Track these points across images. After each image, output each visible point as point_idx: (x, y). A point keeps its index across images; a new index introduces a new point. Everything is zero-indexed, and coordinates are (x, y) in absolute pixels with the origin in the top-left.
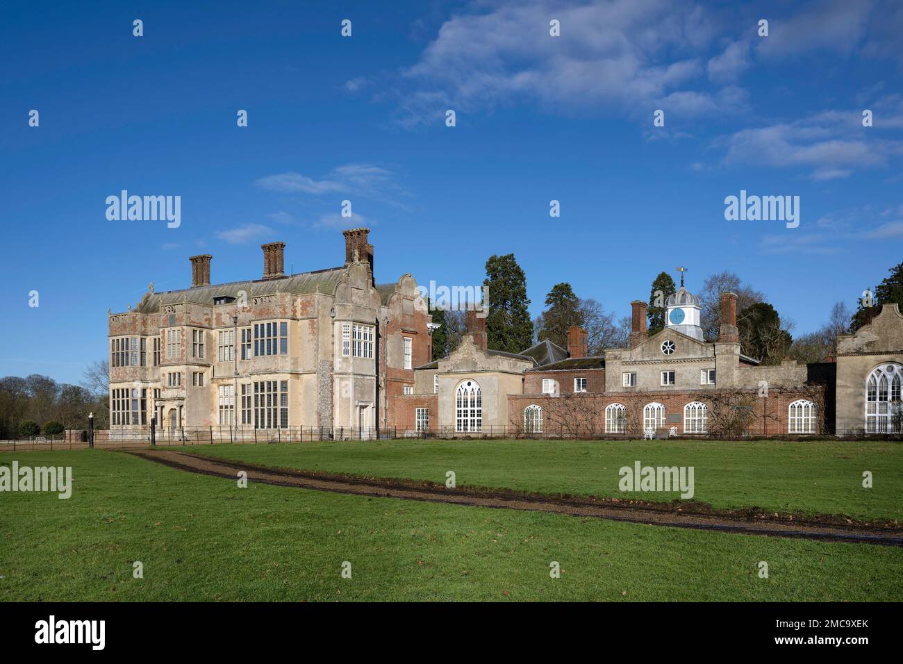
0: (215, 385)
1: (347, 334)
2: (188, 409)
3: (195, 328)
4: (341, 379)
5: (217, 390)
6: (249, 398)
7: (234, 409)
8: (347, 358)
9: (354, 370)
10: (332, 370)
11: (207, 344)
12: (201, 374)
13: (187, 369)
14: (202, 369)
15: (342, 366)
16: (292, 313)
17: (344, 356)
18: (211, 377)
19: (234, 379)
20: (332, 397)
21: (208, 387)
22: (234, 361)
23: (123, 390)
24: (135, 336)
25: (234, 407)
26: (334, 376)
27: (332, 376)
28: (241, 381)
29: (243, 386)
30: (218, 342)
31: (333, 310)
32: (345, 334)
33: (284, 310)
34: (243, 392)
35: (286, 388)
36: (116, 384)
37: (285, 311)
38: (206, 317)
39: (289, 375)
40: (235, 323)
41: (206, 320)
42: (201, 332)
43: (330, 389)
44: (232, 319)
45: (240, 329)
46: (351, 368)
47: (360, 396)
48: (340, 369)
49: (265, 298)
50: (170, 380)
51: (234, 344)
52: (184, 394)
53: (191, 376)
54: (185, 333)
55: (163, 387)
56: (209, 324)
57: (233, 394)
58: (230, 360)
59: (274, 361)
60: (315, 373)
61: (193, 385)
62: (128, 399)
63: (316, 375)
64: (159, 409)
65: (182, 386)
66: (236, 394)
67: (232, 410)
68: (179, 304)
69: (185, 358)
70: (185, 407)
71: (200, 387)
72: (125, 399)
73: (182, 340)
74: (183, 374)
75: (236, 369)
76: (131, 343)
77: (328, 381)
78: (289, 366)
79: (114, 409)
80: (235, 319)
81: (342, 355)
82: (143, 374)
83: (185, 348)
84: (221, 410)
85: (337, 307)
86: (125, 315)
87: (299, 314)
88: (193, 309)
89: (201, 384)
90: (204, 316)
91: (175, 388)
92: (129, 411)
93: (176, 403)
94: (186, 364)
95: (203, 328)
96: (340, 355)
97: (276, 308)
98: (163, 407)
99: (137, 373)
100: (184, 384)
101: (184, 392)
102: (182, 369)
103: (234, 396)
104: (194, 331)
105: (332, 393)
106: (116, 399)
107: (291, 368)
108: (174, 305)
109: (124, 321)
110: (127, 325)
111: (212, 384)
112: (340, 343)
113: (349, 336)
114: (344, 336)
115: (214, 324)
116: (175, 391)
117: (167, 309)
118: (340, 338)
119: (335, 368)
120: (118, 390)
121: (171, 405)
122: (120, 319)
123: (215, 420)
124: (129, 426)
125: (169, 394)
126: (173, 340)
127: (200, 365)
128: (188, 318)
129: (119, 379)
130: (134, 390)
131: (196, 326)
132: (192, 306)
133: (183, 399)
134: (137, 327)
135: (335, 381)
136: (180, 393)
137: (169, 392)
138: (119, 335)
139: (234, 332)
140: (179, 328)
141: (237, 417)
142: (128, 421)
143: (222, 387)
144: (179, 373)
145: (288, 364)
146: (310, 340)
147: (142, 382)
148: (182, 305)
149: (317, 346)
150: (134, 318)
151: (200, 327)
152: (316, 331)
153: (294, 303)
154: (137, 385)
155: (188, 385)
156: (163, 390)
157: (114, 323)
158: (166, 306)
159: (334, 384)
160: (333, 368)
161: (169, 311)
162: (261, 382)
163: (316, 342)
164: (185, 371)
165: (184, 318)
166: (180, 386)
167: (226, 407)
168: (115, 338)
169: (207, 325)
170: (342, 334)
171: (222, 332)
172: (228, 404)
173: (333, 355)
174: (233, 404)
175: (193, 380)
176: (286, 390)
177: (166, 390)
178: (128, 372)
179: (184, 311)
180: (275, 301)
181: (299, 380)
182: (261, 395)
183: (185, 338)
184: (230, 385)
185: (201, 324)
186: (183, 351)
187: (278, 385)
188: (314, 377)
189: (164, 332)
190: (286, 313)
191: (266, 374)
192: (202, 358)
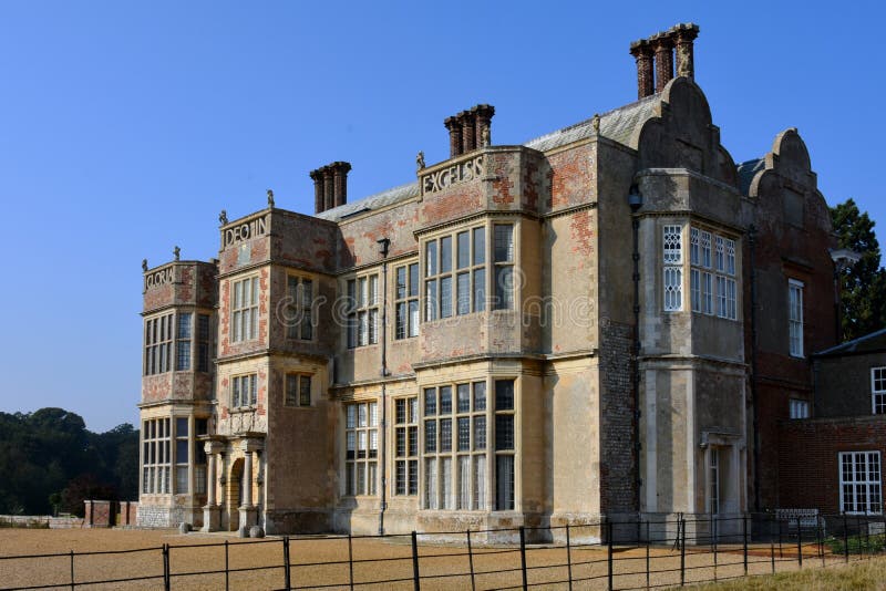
0: (339, 404)
1: (674, 251)
2: (272, 460)
3: (295, 273)
4: (661, 373)
5: (341, 414)
6: (413, 430)
7: (378, 460)
9: (695, 347)
10: (636, 348)
12: (307, 378)
13: (271, 364)
14: (306, 367)
15: (664, 337)
17: (667, 308)
18: (329, 384)
19: (380, 388)
20: (635, 423)
21: (322, 408)
22: (379, 346)
23: (161, 421)
24: (186, 310)
25: (379, 454)
26: (642, 366)
27: (634, 365)
28: (395, 391)
29: (400, 402)
30: (344, 304)
31: (635, 188)
32: (668, 251)
33: (505, 190)
34: (399, 419)
35: (511, 399)
36: (152, 410)
37: (506, 195)
38: (318, 247)
39: (519, 365)
40: (385, 253)
41: (319, 254)
42: (308, 281)
43: (631, 401)
44: (376, 245)
45: (393, 266)
46: (688, 342)
47: (710, 418)
48: (657, 344)
49: (453, 170)
50: (236, 392)
51: (378, 303)
52: (262, 424)
53: (281, 382)
54: (268, 282)
55: (224, 408)
56: (326, 263)
57: (376, 423)
58: (371, 342)
59: (476, 329)
60: (591, 356)
61: (287, 404)
62: (168, 439)
63: (595, 361)
64: (211, 460)
65: (260, 406)
66: (384, 423)
67: (373, 460)
68: (258, 218)
69: (267, 340)
70: (265, 455)
71: (302, 408)
72: (164, 439)
73: (262, 297)
74: (263, 376)
75: (384, 363)
76: (178, 323)
77: (623, 379)
78: (518, 342)
79: (146, 462)
80: (382, 245)
81: (662, 307)
82: (201, 387)
83: (267, 316)
84: (350, 461)
85: (645, 180)
86: (169, 268)
87: (544, 203)
88: (288, 228)
89: (307, 403)
90: (314, 245)
91: (246, 411)
92: (170, 464)
93: (244, 444)
94: (268, 355)
95: (312, 271)
96: (656, 308)
97: (484, 189)
98: (224, 455)
99: (188, 386)
100: (264, 401)
101: (264, 419)
102: (260, 366)
103: (380, 430)
104: (290, 277)
105: (635, 412)
106: (150, 440)
107: (522, 346)
108: (248, 223)
109: (167, 282)
110: (172, 288)
111: (331, 403)
112: (656, 274)
113: (679, 256)
114: (667, 256)
115: (338, 263)
116: (247, 418)
117: (234, 235)
118: (656, 261)
119: (644, 344)
120: (154, 422)
121: (239, 451)
122: (162, 277)
123: (336, 485)
124: (169, 496)
125: (234, 426)
126: (244, 302)
127: (303, 357)
128: (275, 246)
129: (156, 399)
130: (181, 422)
131: (295, 267)
132: (286, 221)
133: (261, 437)
134: (190, 292)
135: (644, 378)
136: (256, 423)
137: (236, 420)
138: (158, 311)
139: (381, 275)
140: (257, 272)
141: (384, 478)
142: (167, 486)
143: (352, 408)
144: (253, 376)
145: (516, 336)
146: (574, 269)
147: (198, 405)
148: (263, 217)
149: (596, 280)
150: (185, 272)
151: (305, 270)
152: (593, 241)
153: (529, 173)
154: (187, 412)
155: (274, 401)
156: (224, 417)
157: (152, 287)
158: (232, 228)
159: (641, 387)
160: (639, 344)
161: (238, 238)
162: (441, 388)
163: (594, 271)
164: (266, 371)
165: (268, 247)
166: (255, 406)
167: (361, 454)
168: (152, 317)
169: (321, 266)
170: (662, 252)
171: (354, 281)
172: (364, 447)
173: (637, 310)
174: (376, 445)
175: (288, 392)
176: (511, 406)
177: (228, 415)
178: (170, 383)
179: (268, 230)
180: (478, 171)
181: (546, 378)
182: (441, 420)
183: (268, 293)
184: (370, 402)
185: (308, 264)
186: (263, 323)
187: (488, 393)
188: (589, 368)
189: (227, 286)
190: (511, 200)
191: (454, 365)
192: (308, 342)
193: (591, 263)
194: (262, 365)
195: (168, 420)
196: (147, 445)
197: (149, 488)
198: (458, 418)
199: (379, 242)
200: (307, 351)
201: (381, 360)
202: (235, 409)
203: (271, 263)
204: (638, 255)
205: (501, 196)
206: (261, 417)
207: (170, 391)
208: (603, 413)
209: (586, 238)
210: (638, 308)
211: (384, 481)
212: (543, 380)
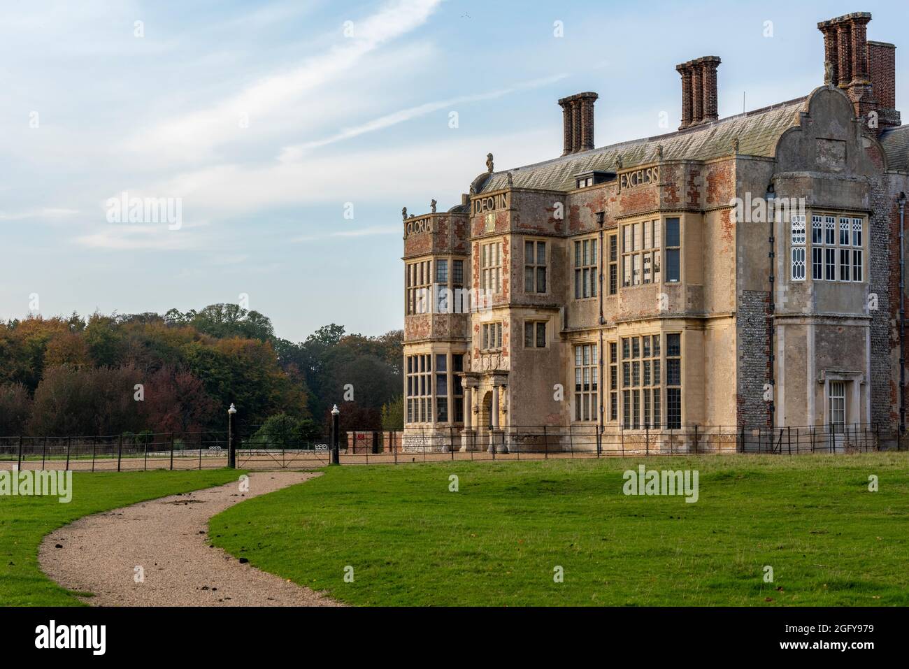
0: (569, 345)
1: (801, 235)
2: (514, 392)
3: (530, 238)
4: (788, 326)
5: (571, 354)
7: (598, 392)
8: (800, 284)
9: (815, 307)
10: (771, 309)
11: (553, 266)
12: (542, 325)
13: (512, 315)
14: (541, 316)
15: (790, 301)
16: (689, 200)
17: (794, 279)
18: (560, 328)
19: (598, 333)
20: (771, 365)
21: (555, 349)
22: (598, 298)
23: (423, 357)
24: (444, 257)
25: (599, 387)
26: (776, 322)
27: (770, 321)
28: (610, 336)
29: (614, 345)
30: (573, 261)
31: (771, 187)
32: (796, 235)
33: (673, 193)
35: (678, 348)
36: (414, 347)
37: (674, 196)
38: (550, 215)
39: (683, 323)
40: (601, 223)
41: (551, 220)
42: (542, 244)
43: (767, 348)
44: (595, 216)
45: (608, 234)
46: (809, 304)
47: (830, 360)
48: (785, 306)
49: (640, 173)
50: (486, 337)
51: (598, 264)
52: (506, 363)
53: (521, 329)
54: (508, 247)
55: (477, 349)
56: (557, 228)
57: (597, 362)
58: (593, 295)
59: (654, 296)
60: (732, 317)
61: (526, 346)
62: (429, 373)
63: (734, 320)
64: (466, 393)
65: (505, 349)
66: (602, 362)
67: (595, 392)
68: (500, 194)
69: (508, 295)
70: (509, 389)
71: (538, 349)
72: (426, 373)
73: (504, 260)
74: (506, 325)
75: (602, 313)
76: (436, 269)
77: (760, 333)
78: (683, 306)
79: (410, 394)
80: (599, 216)
81: (790, 278)
82: (456, 326)
83: (508, 276)
84: (578, 393)
85: (778, 182)
86: (427, 219)
87: (705, 200)
88: (525, 202)
89: (541, 344)
90: (547, 213)
91: (494, 353)
92: (431, 396)
93: (492, 380)
94: (510, 308)
95: (545, 235)
96: (785, 279)
97: (658, 191)
98: (476, 388)
99: (446, 326)
100: (507, 345)
101: (507, 359)
102: (504, 316)
103: (598, 366)
104: (527, 242)
105: (770, 357)
106: (413, 374)
107: (686, 308)
108: (493, 196)
109: (425, 231)
110: (430, 238)
111: (563, 344)
112: (785, 253)
113: (803, 239)
114: (794, 239)
115: (567, 227)
116: (494, 359)
117: (483, 205)
118: (785, 243)
119: (776, 306)
120: (416, 358)
121: (488, 385)
122: (421, 226)
123: (567, 412)
124: (431, 424)
125: (484, 364)
126: (491, 262)
127: (538, 308)
128: (514, 219)
129: (417, 337)
130: (441, 357)
131: (531, 234)
132: (523, 196)
133: (505, 374)
134: (446, 241)
135: (777, 331)
136: (502, 362)
137: (486, 360)
138: (418, 257)
139: (599, 241)
140: (500, 239)
141: (602, 406)
142: (429, 415)
143: (580, 349)
144: (499, 324)
145: (682, 301)
146: (722, 251)
147: (455, 342)
148: (504, 194)
149: (735, 262)
150: (441, 223)
151: (538, 235)
152: (733, 232)
153: (692, 178)
154: (445, 348)
155: (515, 345)
156: (476, 357)
157: (412, 234)
158: (481, 199)
159: (774, 337)
160: (773, 306)
161: (485, 207)
162: (633, 338)
163: (733, 254)
164: (508, 320)
165: (508, 220)
166: (500, 349)
167: (586, 387)
168: (412, 262)
169: (553, 231)
170: (789, 236)
171: (579, 242)
172: (588, 381)
173: (772, 280)
174: (597, 380)
175: (526, 337)
176: (678, 353)
177: (480, 356)
178: (430, 323)
179: (508, 207)
180: (655, 178)
181: (706, 332)
182: (633, 362)
183: (509, 257)
184: (592, 344)
185: (541, 229)
186: (505, 281)
187: (662, 343)
188: (731, 325)
189: (477, 247)
190: (678, 200)
191: (640, 322)
192: (542, 294)
193: (732, 249)
194: (505, 316)
195: (429, 356)
196: (410, 378)
197: (413, 418)
198: (644, 361)
199: (597, 214)
200: (542, 302)
201: (599, 311)
202: (485, 351)
203: (512, 233)
204: (773, 239)
205: (671, 197)
206: (505, 358)
207: (430, 331)
208: (740, 358)
209: (729, 229)
210: (773, 278)
211: (602, 410)
212: (704, 333)
